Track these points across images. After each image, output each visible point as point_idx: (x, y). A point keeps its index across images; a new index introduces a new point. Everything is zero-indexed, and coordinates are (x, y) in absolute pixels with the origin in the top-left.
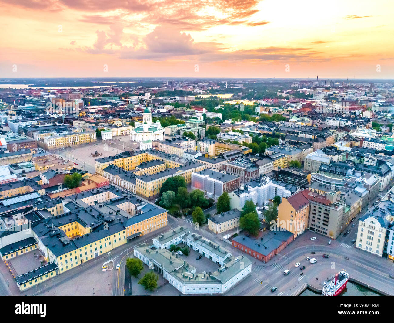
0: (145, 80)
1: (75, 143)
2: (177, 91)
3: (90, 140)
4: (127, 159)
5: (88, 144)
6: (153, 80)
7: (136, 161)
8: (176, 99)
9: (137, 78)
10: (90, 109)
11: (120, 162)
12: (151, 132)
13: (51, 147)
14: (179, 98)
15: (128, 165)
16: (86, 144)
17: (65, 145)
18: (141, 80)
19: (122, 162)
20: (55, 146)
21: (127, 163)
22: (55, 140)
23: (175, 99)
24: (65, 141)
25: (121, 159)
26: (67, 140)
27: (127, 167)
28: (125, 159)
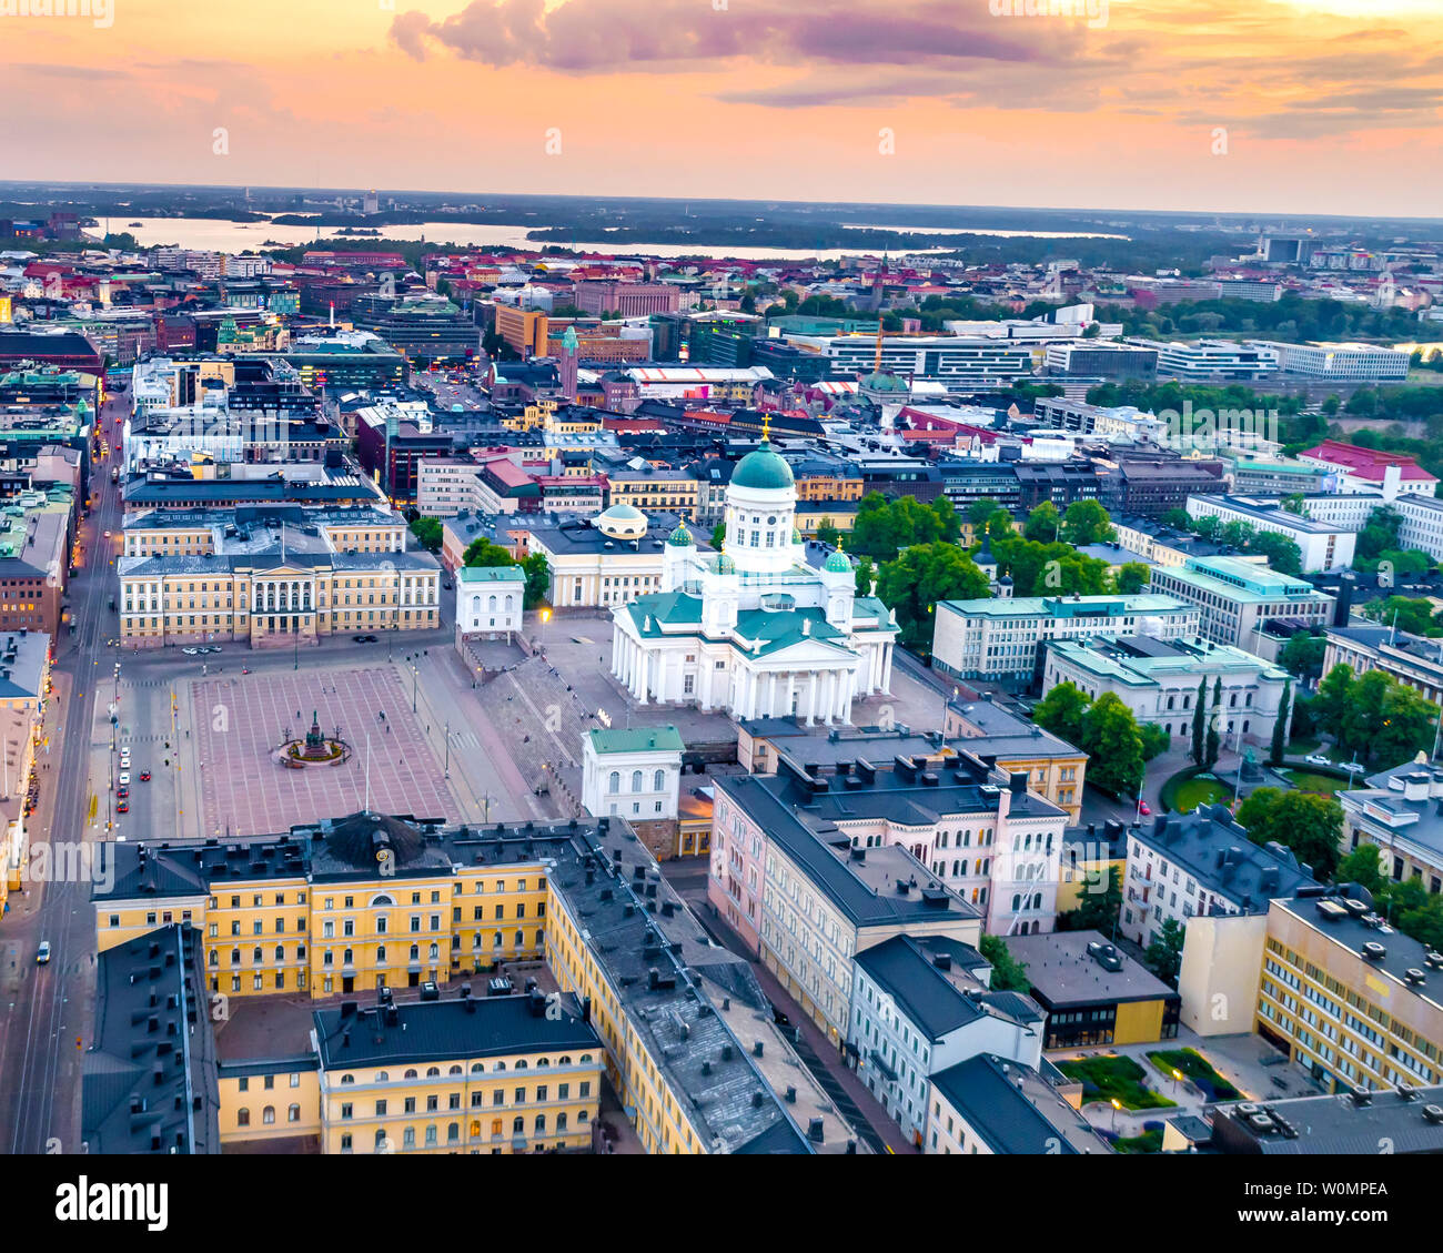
0: (1147, 227)
1: (285, 623)
2: (1300, 302)
3: (395, 614)
4: (340, 891)
5: (371, 639)
6: (1193, 228)
7: (425, 924)
8: (1252, 357)
9: (1095, 215)
10: (646, 383)
11: (280, 911)
12: (747, 644)
13: (136, 630)
14: (1275, 354)
15: (349, 942)
16: (356, 639)
17: (223, 625)
18: (1124, 225)
19: (302, 911)
20: (160, 625)
21: (339, 929)
22: (167, 588)
23: (1244, 357)
24: (230, 603)
25: (290, 887)
26: (238, 595)
27: (339, 957)
28: (321, 892)
